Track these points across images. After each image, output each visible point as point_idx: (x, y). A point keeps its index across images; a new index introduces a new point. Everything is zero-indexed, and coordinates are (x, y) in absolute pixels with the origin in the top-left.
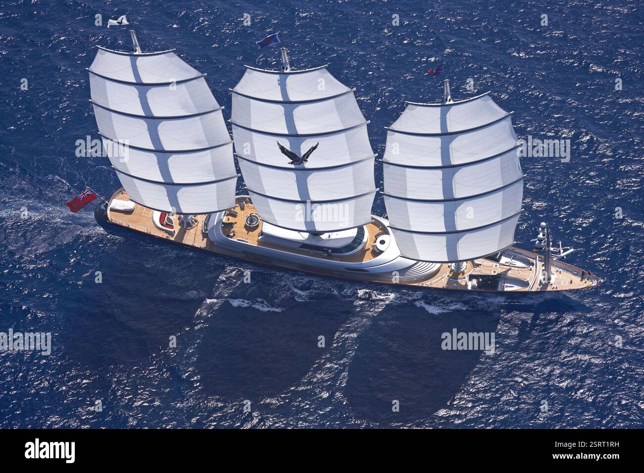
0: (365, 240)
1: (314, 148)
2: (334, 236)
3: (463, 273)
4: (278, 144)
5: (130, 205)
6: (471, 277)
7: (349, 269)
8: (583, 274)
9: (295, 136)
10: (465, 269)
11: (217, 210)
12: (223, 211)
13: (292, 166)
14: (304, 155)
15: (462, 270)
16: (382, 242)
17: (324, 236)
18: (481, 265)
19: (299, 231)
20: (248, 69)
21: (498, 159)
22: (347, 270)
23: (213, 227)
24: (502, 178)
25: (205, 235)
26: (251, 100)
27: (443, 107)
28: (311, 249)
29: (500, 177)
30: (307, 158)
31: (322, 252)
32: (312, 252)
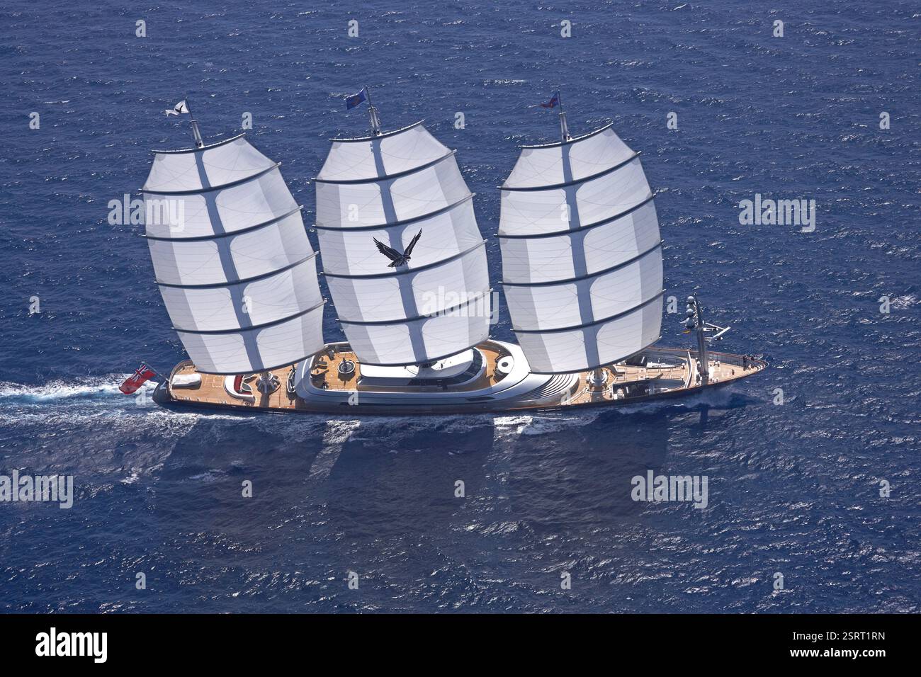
0: (484, 365)
1: (417, 238)
2: (448, 363)
3: (605, 385)
4: (375, 240)
5: (196, 377)
6: (616, 387)
7: (470, 399)
8: (745, 360)
9: (394, 225)
10: (607, 380)
11: (303, 356)
12: (311, 356)
13: (394, 270)
14: (407, 249)
15: (603, 382)
16: (505, 365)
17: (436, 367)
18: (624, 373)
19: (405, 365)
20: (334, 143)
21: (630, 215)
22: (468, 402)
23: (300, 382)
24: (638, 243)
25: (291, 395)
26: (340, 186)
27: (565, 146)
28: (422, 385)
29: (634, 242)
30: (410, 254)
31: (436, 386)
32: (424, 388)
